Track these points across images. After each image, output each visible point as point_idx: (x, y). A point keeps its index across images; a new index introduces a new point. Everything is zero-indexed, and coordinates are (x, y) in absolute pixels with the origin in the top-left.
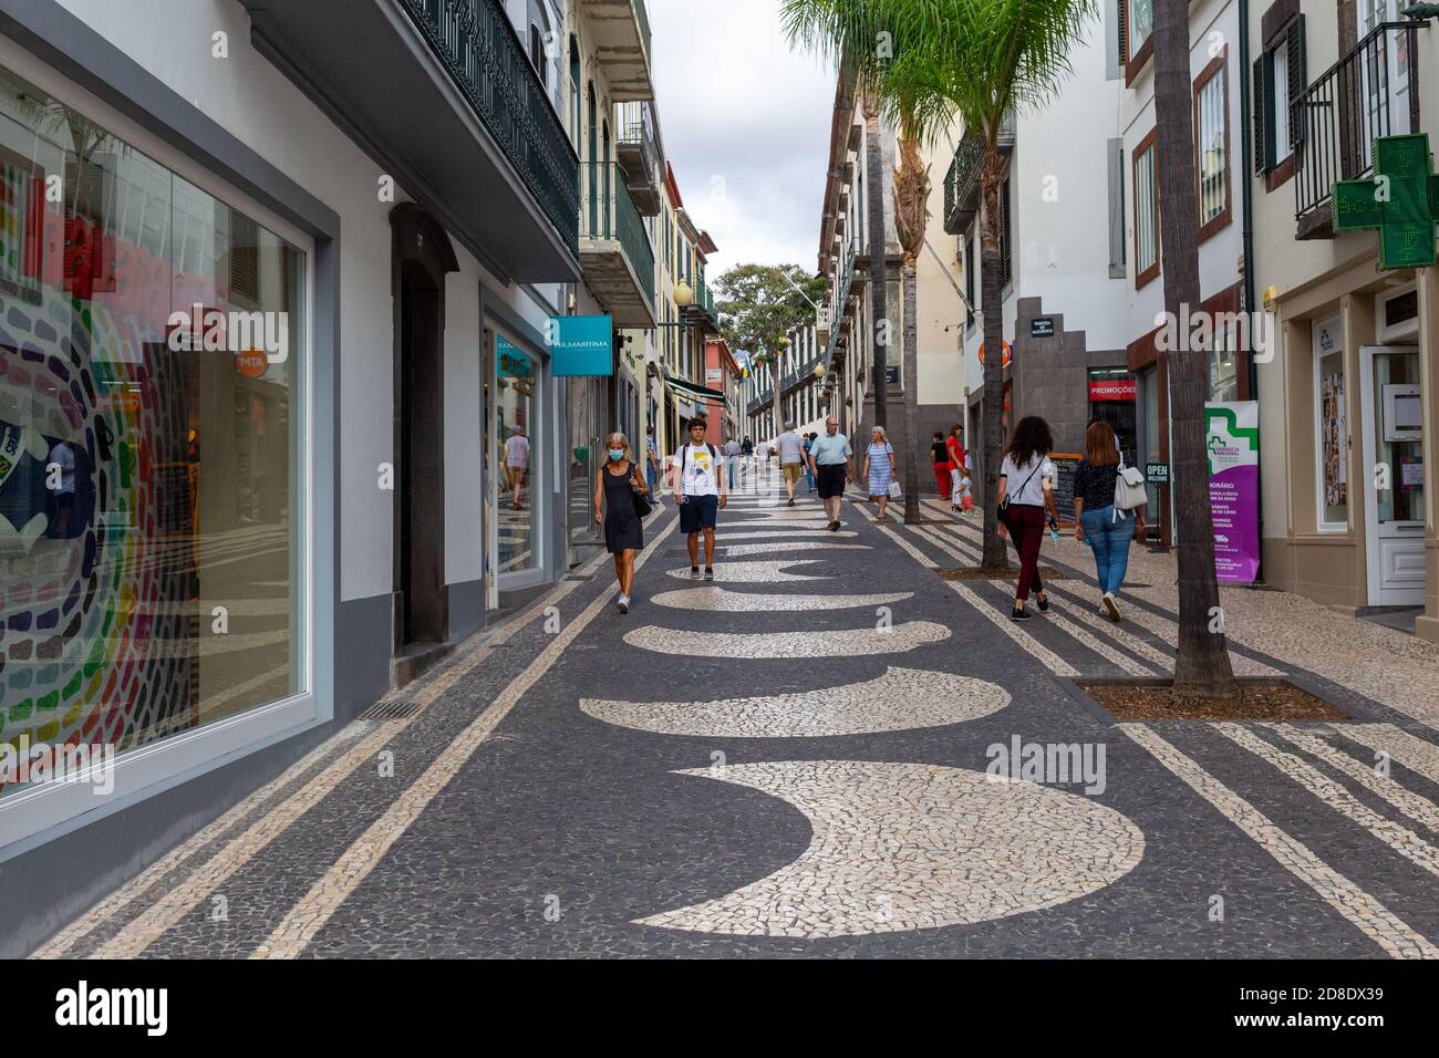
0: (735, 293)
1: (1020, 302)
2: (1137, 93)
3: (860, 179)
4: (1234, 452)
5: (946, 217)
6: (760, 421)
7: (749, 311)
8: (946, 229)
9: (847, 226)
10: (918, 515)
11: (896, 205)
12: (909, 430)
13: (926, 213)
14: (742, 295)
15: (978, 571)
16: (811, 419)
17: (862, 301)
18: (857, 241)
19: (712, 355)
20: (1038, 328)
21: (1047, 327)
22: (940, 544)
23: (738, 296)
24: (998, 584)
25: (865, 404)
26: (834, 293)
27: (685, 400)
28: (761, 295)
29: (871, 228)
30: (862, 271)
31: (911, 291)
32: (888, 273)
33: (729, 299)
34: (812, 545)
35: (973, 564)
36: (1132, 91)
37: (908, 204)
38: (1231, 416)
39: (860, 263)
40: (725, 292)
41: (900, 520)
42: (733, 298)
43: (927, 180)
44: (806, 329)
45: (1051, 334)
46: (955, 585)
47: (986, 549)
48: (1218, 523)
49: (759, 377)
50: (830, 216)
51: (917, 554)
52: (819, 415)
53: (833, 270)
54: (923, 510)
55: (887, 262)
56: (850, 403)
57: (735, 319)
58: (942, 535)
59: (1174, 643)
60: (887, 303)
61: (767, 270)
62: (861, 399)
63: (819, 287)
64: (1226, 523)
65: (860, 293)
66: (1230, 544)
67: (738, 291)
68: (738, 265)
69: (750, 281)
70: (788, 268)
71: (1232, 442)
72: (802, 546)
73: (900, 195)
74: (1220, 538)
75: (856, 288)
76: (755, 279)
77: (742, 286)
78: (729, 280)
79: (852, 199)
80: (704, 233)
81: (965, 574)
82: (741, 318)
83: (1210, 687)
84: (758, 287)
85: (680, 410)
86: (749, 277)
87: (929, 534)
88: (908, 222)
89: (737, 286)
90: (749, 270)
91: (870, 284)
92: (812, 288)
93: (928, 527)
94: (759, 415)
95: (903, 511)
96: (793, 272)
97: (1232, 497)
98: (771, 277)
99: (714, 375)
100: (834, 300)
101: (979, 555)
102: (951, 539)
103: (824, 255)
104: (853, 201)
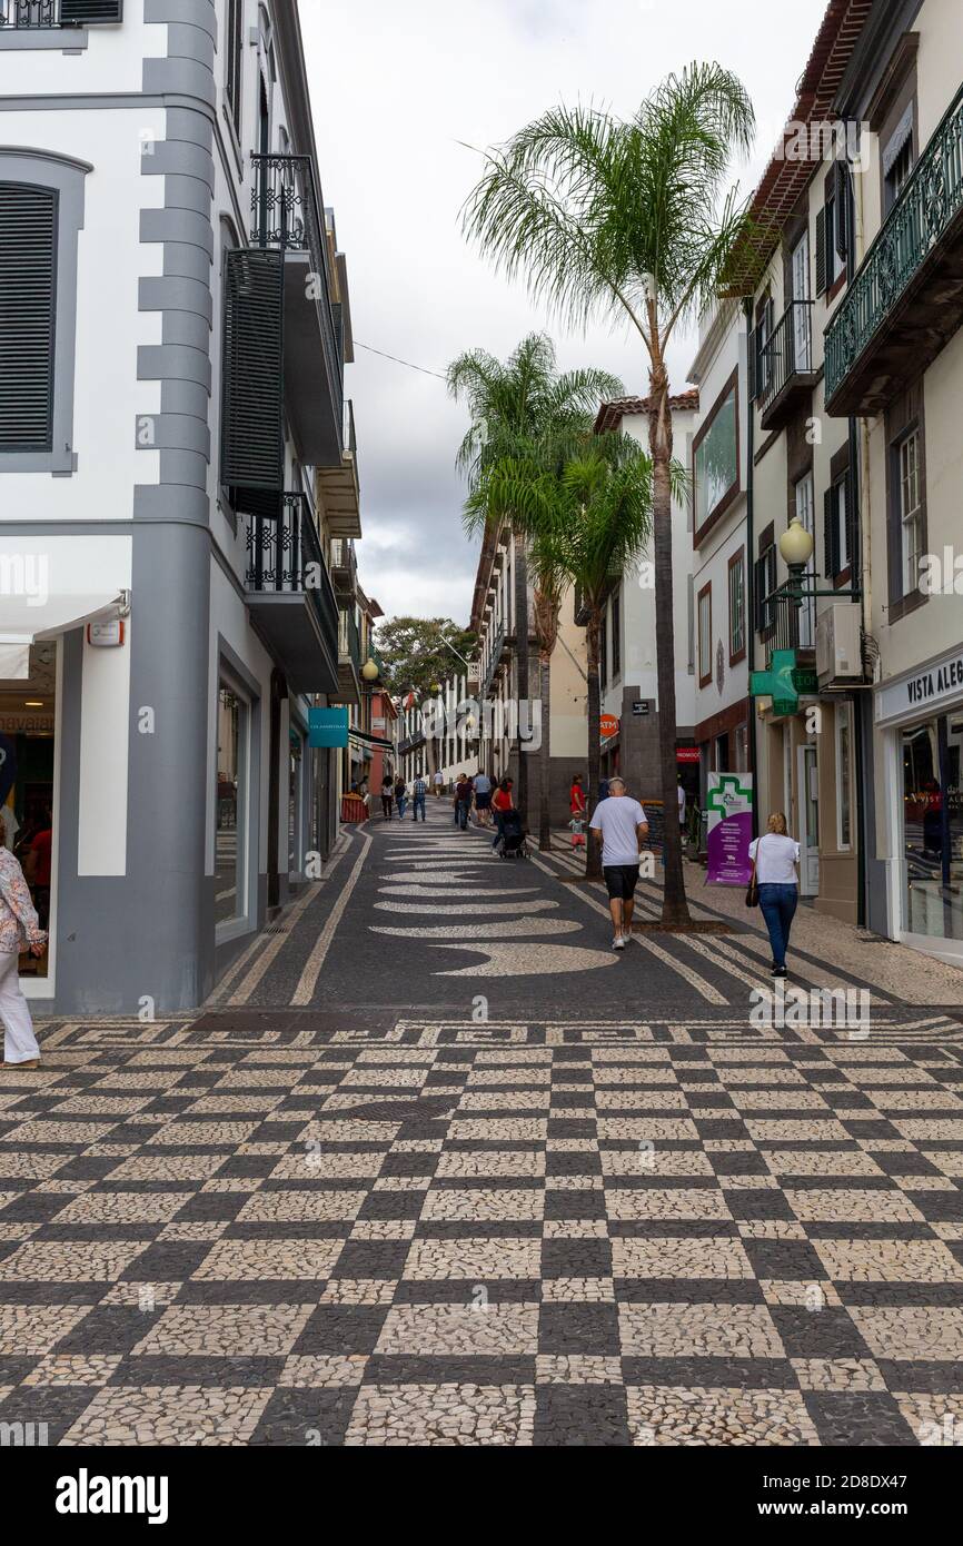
0: (393, 643)
1: (625, 689)
2: (701, 554)
3: (509, 569)
4: (739, 804)
5: (576, 615)
6: (410, 760)
7: (405, 661)
8: (576, 622)
9: (497, 600)
10: (550, 844)
11: (536, 617)
12: (544, 782)
13: (558, 623)
14: (399, 646)
15: (584, 878)
16: (459, 760)
17: (509, 671)
18: (506, 622)
19: (377, 704)
20: (637, 708)
21: (644, 708)
22: (562, 863)
23: (395, 647)
24: (594, 885)
25: (510, 756)
26: (485, 652)
27: (355, 746)
28: (416, 645)
29: (517, 617)
30: (510, 647)
31: (546, 679)
32: (530, 650)
33: (386, 648)
34: (473, 863)
35: (581, 874)
36: (697, 552)
37: (544, 617)
38: (737, 782)
39: (508, 642)
40: (383, 643)
41: (536, 847)
42: (390, 647)
43: (559, 598)
44: (456, 677)
45: (646, 714)
46: (567, 885)
47: (589, 864)
48: (727, 848)
49: (410, 718)
50: (482, 587)
51: (545, 869)
52: (468, 757)
53: (484, 632)
54: (552, 840)
55: (530, 643)
56: (497, 752)
57: (392, 668)
58: (565, 858)
59: (662, 898)
60: (529, 674)
61: (422, 623)
62: (507, 750)
63: (468, 641)
64: (733, 848)
65: (508, 664)
66: (736, 861)
67: (395, 642)
68: (395, 618)
69: (406, 633)
70: (441, 622)
71: (738, 798)
72: (466, 863)
73: (539, 609)
74: (730, 857)
75: (505, 659)
76: (410, 631)
77: (399, 638)
78: (387, 631)
79: (502, 582)
80: (374, 601)
81: (575, 880)
82: (398, 667)
83: (678, 921)
84: (414, 639)
85: (352, 755)
86: (406, 629)
87: (556, 857)
88: (544, 629)
89: (394, 638)
90: (406, 623)
91: (516, 659)
92: (463, 641)
93: (556, 853)
94: (410, 754)
95: (538, 841)
96: (446, 626)
97: (737, 832)
98: (427, 629)
99: (379, 723)
100: (484, 657)
101: (584, 868)
102: (571, 860)
103: (476, 618)
104: (503, 582)
